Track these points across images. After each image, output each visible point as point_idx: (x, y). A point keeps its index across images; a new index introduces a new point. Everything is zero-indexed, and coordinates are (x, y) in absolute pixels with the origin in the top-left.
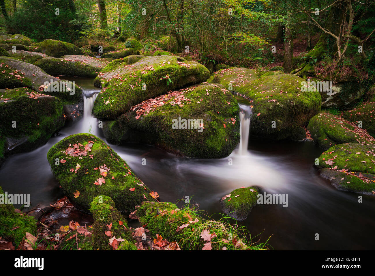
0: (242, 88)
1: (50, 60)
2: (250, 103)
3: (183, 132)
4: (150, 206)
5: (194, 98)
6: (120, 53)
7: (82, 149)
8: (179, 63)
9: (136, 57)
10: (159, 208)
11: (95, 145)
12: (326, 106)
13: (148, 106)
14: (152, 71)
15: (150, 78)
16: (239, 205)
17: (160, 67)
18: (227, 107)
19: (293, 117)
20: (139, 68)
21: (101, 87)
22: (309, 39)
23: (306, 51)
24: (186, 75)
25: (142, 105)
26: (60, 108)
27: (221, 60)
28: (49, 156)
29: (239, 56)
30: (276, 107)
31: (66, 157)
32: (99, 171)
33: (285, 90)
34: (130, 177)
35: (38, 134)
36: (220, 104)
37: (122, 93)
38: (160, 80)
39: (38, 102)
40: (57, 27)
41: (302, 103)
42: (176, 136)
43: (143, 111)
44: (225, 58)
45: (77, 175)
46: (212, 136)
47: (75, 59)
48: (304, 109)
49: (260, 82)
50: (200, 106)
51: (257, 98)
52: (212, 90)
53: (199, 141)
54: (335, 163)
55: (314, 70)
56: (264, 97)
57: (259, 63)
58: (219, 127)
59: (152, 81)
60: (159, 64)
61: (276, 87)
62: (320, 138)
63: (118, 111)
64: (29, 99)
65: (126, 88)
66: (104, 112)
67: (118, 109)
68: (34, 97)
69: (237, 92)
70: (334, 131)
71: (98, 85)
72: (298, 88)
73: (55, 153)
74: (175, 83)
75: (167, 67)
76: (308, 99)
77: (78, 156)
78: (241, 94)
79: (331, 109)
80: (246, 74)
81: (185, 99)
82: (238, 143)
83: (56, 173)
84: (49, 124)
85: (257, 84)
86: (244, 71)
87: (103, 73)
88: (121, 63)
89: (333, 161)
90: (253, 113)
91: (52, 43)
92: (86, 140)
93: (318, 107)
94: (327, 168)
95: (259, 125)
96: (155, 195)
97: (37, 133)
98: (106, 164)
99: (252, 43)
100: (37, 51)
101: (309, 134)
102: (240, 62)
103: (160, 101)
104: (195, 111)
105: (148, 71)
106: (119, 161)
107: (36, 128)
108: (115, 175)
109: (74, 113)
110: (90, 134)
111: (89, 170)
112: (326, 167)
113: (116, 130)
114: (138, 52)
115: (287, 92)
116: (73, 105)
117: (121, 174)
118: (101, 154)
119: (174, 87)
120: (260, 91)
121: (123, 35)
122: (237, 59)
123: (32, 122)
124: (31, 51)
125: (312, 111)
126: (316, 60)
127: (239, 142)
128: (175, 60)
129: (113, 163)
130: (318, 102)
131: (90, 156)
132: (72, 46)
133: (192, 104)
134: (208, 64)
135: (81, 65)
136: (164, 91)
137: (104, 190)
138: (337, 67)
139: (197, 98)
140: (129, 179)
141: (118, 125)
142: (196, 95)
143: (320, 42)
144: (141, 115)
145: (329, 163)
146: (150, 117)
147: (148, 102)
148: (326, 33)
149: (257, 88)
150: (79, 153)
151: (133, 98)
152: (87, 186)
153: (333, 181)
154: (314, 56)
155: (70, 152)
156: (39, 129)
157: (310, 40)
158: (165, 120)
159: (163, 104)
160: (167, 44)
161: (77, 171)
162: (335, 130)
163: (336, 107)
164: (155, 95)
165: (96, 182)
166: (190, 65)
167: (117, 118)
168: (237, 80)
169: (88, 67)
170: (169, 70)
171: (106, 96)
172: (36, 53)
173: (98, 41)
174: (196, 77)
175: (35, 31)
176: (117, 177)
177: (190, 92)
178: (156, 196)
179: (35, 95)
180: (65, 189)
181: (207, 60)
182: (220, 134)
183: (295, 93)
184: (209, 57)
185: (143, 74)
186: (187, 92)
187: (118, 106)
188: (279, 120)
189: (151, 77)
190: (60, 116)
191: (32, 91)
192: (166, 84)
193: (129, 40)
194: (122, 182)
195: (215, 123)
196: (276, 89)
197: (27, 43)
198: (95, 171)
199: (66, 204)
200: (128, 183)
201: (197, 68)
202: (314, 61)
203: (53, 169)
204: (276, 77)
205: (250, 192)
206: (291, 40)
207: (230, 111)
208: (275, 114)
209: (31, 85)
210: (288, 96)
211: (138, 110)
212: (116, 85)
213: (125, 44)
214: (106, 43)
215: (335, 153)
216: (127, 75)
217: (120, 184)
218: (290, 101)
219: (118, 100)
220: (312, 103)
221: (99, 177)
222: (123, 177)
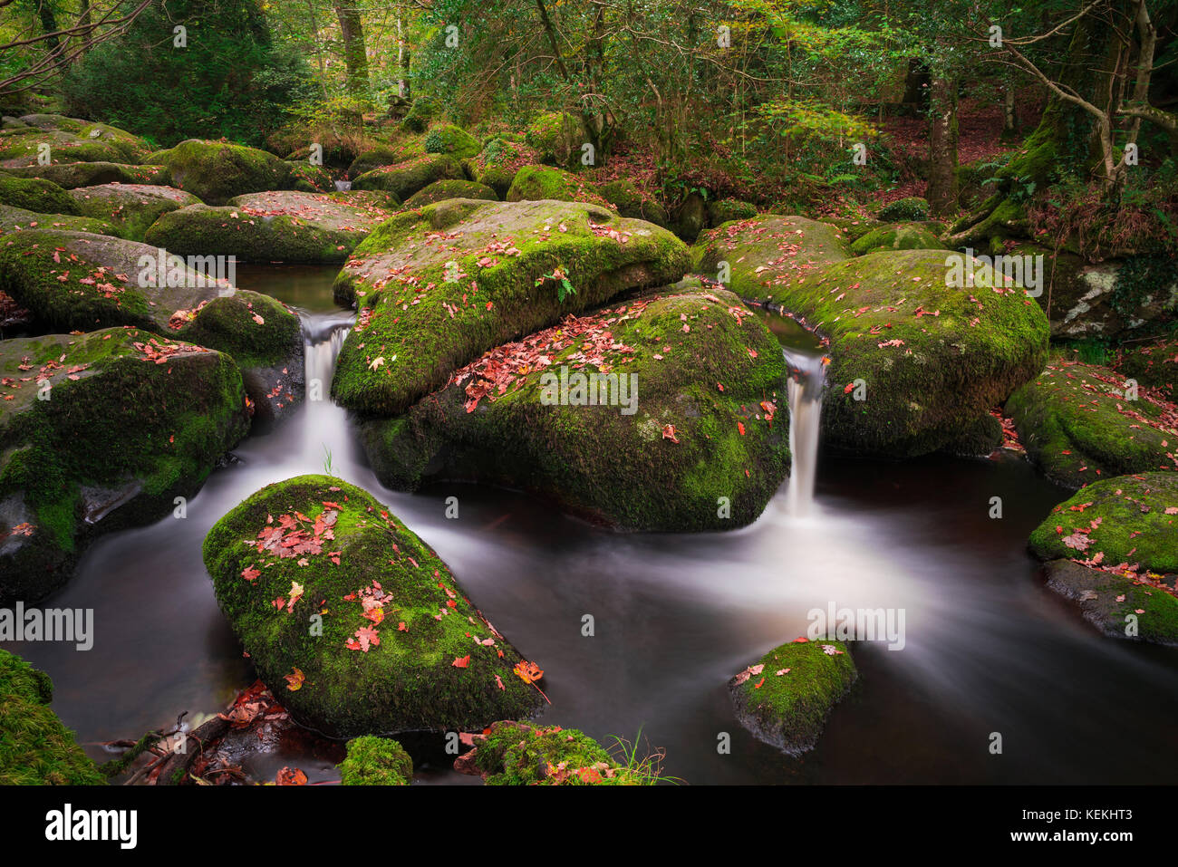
0: (796, 293)
1: (197, 214)
2: (820, 346)
3: (612, 454)
4: (517, 738)
5: (644, 342)
6: (411, 172)
7: (307, 530)
8: (594, 226)
9: (460, 205)
10: (545, 755)
11: (345, 516)
12: (1067, 336)
13: (500, 367)
14: (512, 256)
15: (505, 280)
16: (791, 704)
17: (537, 245)
18: (748, 368)
19: (958, 392)
20: (470, 247)
21: (354, 305)
22: (1011, 104)
23: (1002, 141)
24: (619, 266)
25: (482, 367)
26: (235, 386)
27: (726, 186)
28: (209, 554)
29: (784, 171)
30: (901, 363)
31: (259, 558)
32: (359, 605)
33: (930, 306)
34: (455, 617)
35: (171, 468)
36: (725, 359)
37: (420, 333)
38: (537, 285)
39: (169, 372)
40: (214, 94)
41: (988, 347)
42: (589, 466)
43: (487, 385)
44: (740, 179)
45: (293, 618)
46: (702, 464)
47: (275, 208)
48: (993, 366)
49: (851, 274)
50: (662, 369)
51: (841, 333)
52: (700, 316)
53: (661, 481)
54: (1096, 544)
55: (1025, 220)
56: (865, 328)
57: (848, 191)
58: (725, 433)
59: (512, 287)
60: (534, 233)
61: (903, 294)
62: (1048, 449)
63: (410, 391)
64: (142, 364)
65: (433, 314)
66: (367, 393)
67: (409, 382)
68: (158, 358)
69: (778, 304)
70: (1095, 424)
71: (345, 300)
72: (974, 300)
73: (227, 544)
74: (582, 292)
75: (558, 243)
76: (1006, 335)
77: (294, 555)
78: (790, 311)
79: (1083, 342)
80: (804, 242)
81: (615, 347)
82: (786, 477)
83: (231, 610)
84: (205, 438)
85: (843, 283)
86: (799, 232)
87: (359, 258)
88: (414, 227)
89: (1088, 537)
90: (832, 382)
91: (201, 152)
92: (318, 500)
93: (1040, 356)
94: (1069, 559)
95: (852, 423)
96: (530, 672)
97: (169, 466)
98: (378, 580)
99: (824, 132)
100: (159, 182)
101: (1012, 430)
102: (788, 192)
103: (539, 353)
104: (649, 385)
105: (499, 257)
106: (417, 566)
107: (165, 451)
108: (407, 616)
109: (277, 395)
110: (327, 478)
111: (329, 602)
112: (1065, 557)
113: (407, 447)
114: (467, 165)
115: (937, 313)
116: (272, 367)
117: (425, 611)
118: (364, 548)
119: (582, 304)
120: (852, 307)
121: (416, 112)
122: (778, 181)
123: (154, 433)
124: (140, 180)
125: (1020, 370)
126: (1031, 188)
127: (789, 475)
128: (582, 217)
129: (402, 575)
130: (1038, 341)
131: (331, 557)
132: (264, 156)
133: (639, 362)
134: (685, 202)
135: (293, 228)
136: (550, 318)
137: (376, 666)
138: (1102, 211)
139: (654, 342)
140: (449, 626)
141: (413, 433)
142: (650, 333)
143: (1044, 127)
144: (482, 398)
145: (1075, 542)
146: (510, 409)
147: (500, 355)
148: (1066, 100)
149: (842, 296)
150: (297, 544)
151: (455, 347)
152: (325, 655)
153: (1087, 606)
154: (1025, 174)
155: (269, 542)
156: (173, 454)
157: (1014, 106)
158: (554, 418)
159: (549, 363)
160: (554, 139)
161: (294, 607)
162: (1096, 421)
163: (1100, 336)
164: (522, 331)
165: (351, 641)
166: (631, 234)
167: (407, 412)
168: (777, 263)
169: (313, 232)
170: (565, 254)
171: (371, 342)
172: (155, 190)
173: (342, 134)
174: (648, 271)
175: (150, 109)
176: (414, 623)
177: (631, 322)
178: (534, 675)
179: (159, 351)
180: (260, 663)
181: (683, 189)
182: (728, 456)
183: (963, 314)
184: (689, 179)
185: (484, 266)
186: (623, 321)
187: (411, 374)
188: (912, 404)
189: (508, 276)
190: (236, 409)
191: (149, 337)
192: (556, 296)
193: (436, 127)
194: (429, 639)
195: (710, 422)
196: (901, 302)
197: (127, 155)
198: (348, 603)
199: (264, 709)
200: (449, 642)
201: (652, 243)
202: (1026, 190)
203: (223, 597)
204: (902, 258)
205: (823, 658)
206: (949, 113)
207: (758, 378)
208: (901, 385)
209: (145, 311)
210: (942, 325)
211: (471, 384)
212: (400, 305)
213: (423, 138)
214: (365, 139)
215: (1096, 507)
216: (433, 272)
217: (423, 645)
218: (948, 344)
219: (409, 354)
220: (1018, 346)
221: (360, 624)
222: (431, 623)
